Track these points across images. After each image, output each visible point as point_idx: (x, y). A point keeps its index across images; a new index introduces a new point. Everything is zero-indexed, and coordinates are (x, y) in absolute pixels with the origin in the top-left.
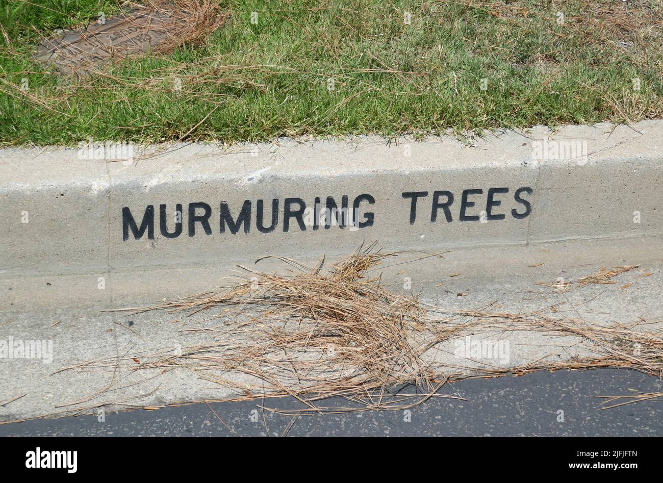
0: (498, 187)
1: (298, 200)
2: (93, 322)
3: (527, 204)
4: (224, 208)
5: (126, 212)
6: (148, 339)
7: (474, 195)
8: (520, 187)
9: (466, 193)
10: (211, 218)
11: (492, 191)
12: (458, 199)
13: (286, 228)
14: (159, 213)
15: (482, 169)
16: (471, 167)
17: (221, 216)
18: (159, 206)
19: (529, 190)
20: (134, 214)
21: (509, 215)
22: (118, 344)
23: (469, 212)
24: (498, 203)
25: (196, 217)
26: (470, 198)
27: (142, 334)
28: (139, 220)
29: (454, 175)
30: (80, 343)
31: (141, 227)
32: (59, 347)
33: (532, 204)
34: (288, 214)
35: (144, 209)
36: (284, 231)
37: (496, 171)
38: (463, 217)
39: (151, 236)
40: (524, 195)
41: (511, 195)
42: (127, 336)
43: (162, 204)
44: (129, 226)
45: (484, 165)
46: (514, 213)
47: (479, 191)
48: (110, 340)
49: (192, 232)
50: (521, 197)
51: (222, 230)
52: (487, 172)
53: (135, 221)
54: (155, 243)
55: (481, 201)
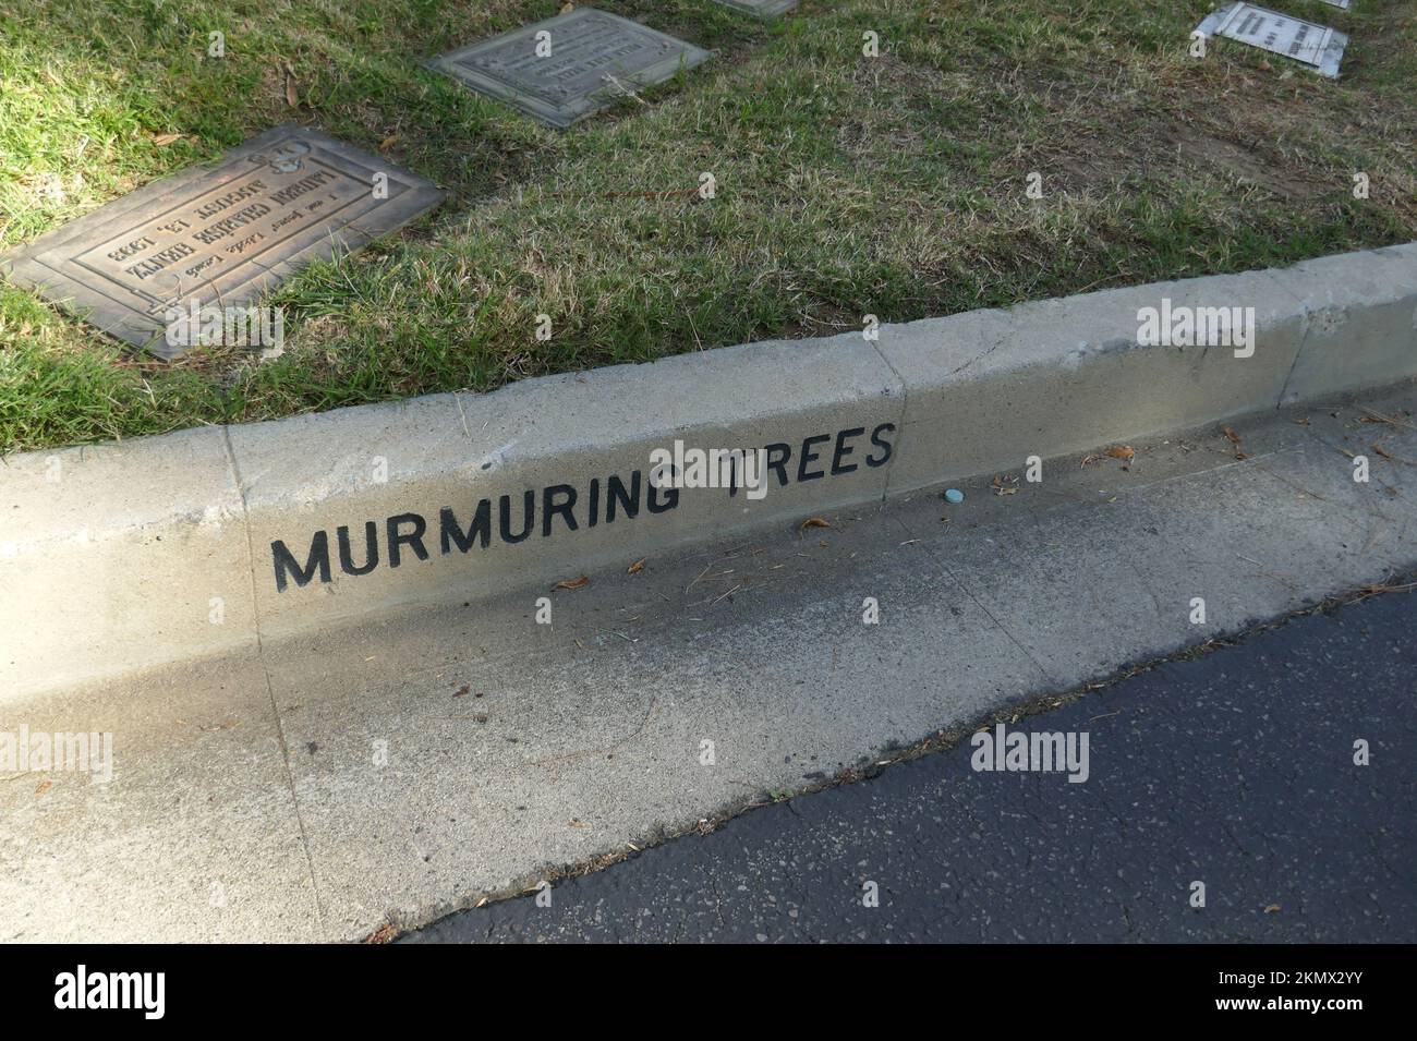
0: (851, 428)
1: (565, 488)
2: (245, 756)
3: (886, 445)
4: (447, 518)
5: (279, 550)
6: (350, 777)
7: (817, 445)
8: (880, 423)
9: (808, 442)
10: (425, 534)
11: (843, 435)
12: (797, 452)
13: (547, 531)
14: (337, 541)
15: (830, 405)
16: (816, 404)
17: (442, 528)
18: (336, 531)
19: (890, 427)
20: (292, 550)
21: (862, 464)
22: (297, 798)
23: (811, 468)
24: (850, 450)
25: (401, 537)
26: (813, 449)
27: (337, 769)
28: (302, 557)
29: (793, 420)
30: (227, 809)
31: (307, 567)
32: (186, 826)
33: (893, 445)
34: (550, 510)
35: (309, 539)
36: (544, 535)
37: (849, 408)
38: (802, 476)
39: (326, 577)
40: (882, 436)
41: (867, 436)
42: (311, 778)
43: (340, 526)
44: (286, 569)
45: (832, 400)
46: (870, 461)
47: (826, 438)
48: (282, 792)
49: (395, 560)
50: (879, 437)
51: (446, 548)
52: (835, 409)
53: (296, 559)
54: (333, 588)
55: (826, 451)
